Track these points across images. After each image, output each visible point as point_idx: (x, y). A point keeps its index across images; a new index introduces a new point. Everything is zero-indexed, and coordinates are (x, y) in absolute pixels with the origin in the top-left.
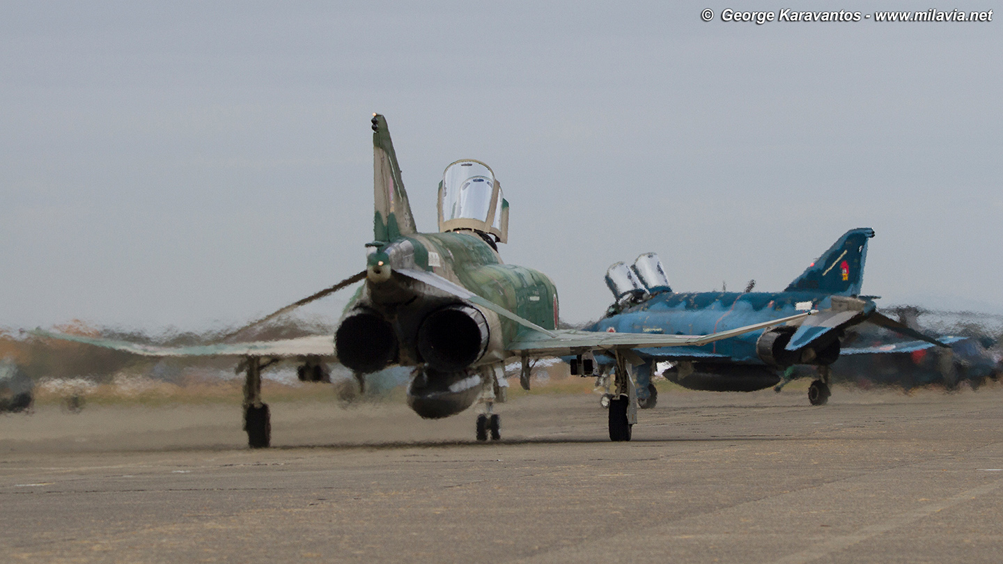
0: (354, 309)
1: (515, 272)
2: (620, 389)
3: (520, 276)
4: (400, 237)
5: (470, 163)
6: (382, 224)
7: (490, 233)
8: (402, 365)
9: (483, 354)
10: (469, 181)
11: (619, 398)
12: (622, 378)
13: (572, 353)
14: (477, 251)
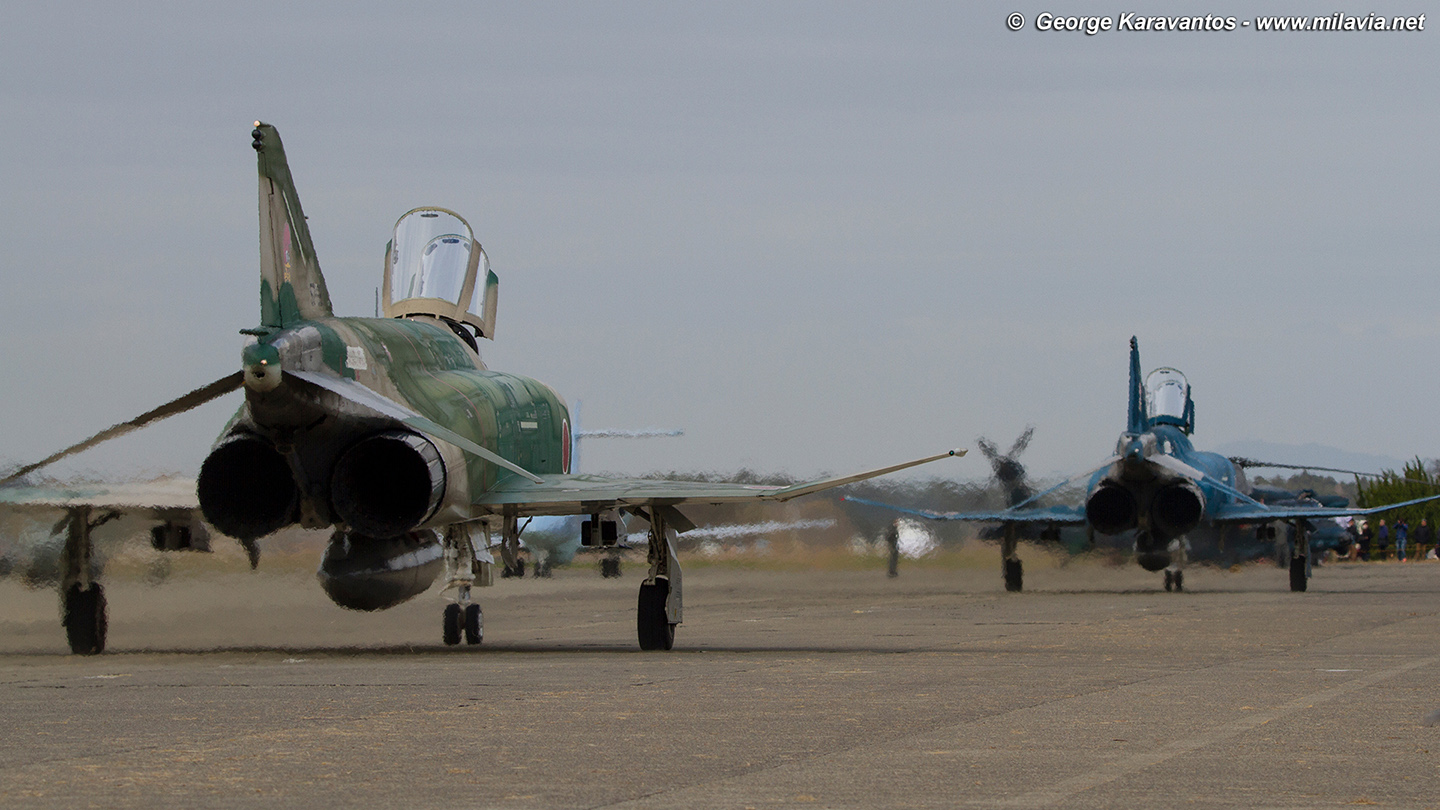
0: (231, 435)
1: (499, 383)
2: (656, 569)
3: (505, 388)
4: (300, 320)
5: (434, 213)
6: (271, 299)
7: (464, 322)
8: (305, 527)
9: (437, 509)
10: (436, 242)
11: (653, 583)
12: (659, 552)
13: (584, 512)
14: (437, 349)
